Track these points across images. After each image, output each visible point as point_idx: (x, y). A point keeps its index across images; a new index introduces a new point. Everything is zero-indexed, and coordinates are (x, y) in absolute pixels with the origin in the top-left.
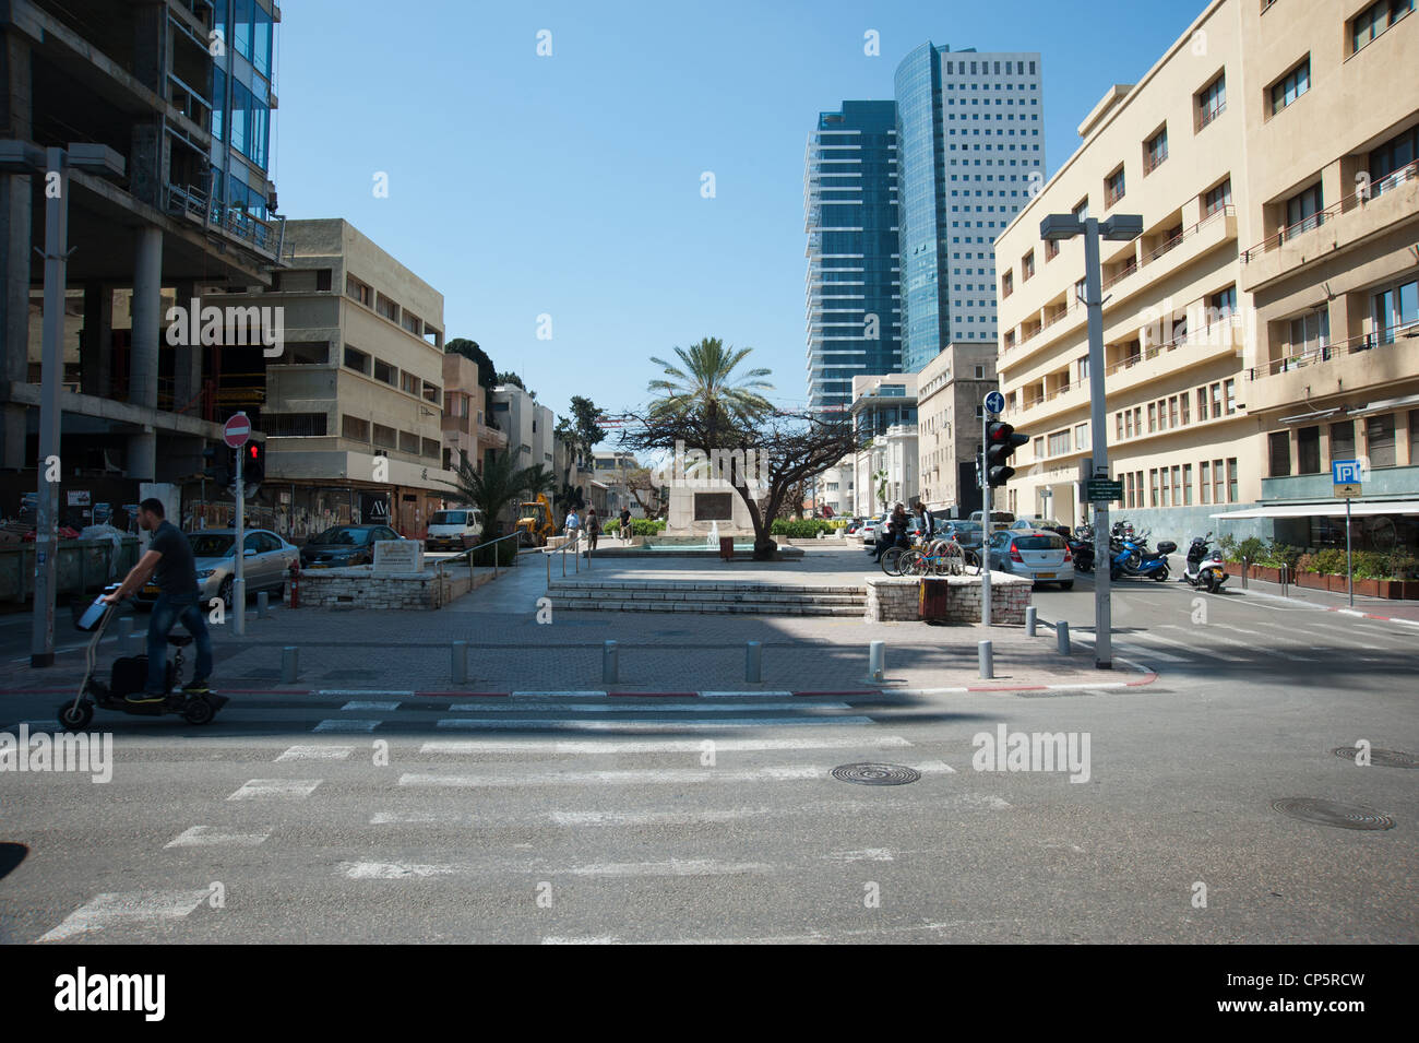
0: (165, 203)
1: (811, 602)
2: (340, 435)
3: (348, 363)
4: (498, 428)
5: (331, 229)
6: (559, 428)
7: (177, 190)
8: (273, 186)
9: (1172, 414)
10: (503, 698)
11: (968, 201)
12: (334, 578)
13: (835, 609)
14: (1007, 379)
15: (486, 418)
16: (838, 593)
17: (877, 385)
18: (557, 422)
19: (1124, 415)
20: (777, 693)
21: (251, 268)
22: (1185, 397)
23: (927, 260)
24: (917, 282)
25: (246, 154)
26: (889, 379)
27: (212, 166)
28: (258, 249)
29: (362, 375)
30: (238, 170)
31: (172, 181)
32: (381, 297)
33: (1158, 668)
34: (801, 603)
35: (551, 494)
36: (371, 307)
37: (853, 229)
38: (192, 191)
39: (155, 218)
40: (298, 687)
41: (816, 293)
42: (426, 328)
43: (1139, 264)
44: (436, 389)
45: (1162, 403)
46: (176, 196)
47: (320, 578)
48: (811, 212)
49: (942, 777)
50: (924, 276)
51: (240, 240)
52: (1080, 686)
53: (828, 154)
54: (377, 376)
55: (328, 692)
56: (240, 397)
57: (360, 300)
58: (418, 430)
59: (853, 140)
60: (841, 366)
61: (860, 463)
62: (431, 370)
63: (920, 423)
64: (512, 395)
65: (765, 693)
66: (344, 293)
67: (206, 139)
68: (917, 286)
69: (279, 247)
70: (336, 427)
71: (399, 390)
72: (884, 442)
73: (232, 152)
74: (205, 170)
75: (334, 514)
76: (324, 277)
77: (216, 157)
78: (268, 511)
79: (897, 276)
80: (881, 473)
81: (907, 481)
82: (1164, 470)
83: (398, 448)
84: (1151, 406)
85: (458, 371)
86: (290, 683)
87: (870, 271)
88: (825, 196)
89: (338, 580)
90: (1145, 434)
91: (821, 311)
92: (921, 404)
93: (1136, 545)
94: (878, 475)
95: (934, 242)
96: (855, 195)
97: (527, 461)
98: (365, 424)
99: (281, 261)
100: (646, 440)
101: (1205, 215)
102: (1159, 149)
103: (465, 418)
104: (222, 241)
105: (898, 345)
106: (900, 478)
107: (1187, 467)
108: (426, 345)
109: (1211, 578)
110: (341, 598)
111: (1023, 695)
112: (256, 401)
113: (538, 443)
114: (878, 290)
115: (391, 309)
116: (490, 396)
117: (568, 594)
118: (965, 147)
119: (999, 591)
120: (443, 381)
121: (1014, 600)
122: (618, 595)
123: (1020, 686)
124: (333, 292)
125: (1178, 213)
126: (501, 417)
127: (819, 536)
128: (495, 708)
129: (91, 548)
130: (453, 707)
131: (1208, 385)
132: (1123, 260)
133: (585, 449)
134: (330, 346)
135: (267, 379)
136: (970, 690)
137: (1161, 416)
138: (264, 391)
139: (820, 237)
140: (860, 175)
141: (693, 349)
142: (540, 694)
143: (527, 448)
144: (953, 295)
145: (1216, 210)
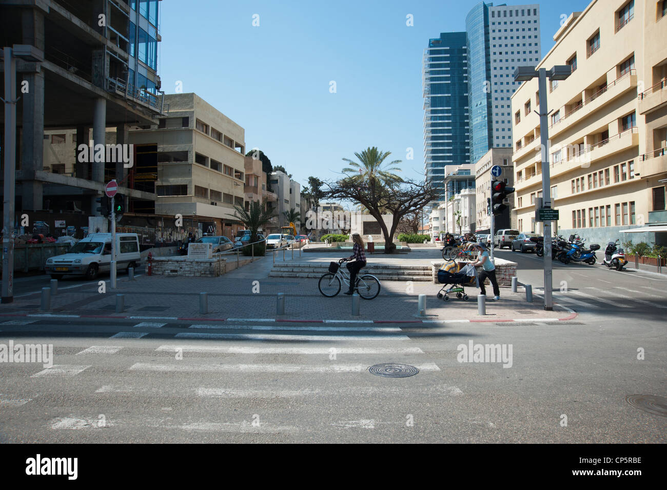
0: (107, 86)
1: (403, 274)
2: (193, 194)
3: (197, 161)
4: (273, 192)
5: (188, 98)
6: (303, 192)
7: (112, 80)
8: (160, 78)
9: (601, 180)
10: (222, 322)
11: (502, 80)
12: (168, 261)
13: (415, 277)
14: (518, 165)
15: (267, 187)
16: (418, 269)
17: (457, 170)
18: (302, 189)
19: (575, 181)
20: (365, 322)
21: (149, 116)
22: (607, 171)
23: (482, 109)
24: (477, 120)
25: (146, 64)
26: (462, 166)
27: (128, 68)
28: (151, 108)
29: (205, 167)
30: (142, 71)
31: (111, 77)
32: (213, 130)
33: (577, 309)
34: (398, 274)
35: (299, 223)
36: (209, 134)
37: (446, 95)
38: (119, 80)
39: (102, 93)
40: (122, 315)
41: (428, 126)
42: (236, 144)
43: (584, 104)
44: (242, 173)
45: (595, 174)
46: (111, 83)
47: (162, 261)
48: (425, 88)
49: (431, 373)
50: (481, 117)
51: (142, 103)
52: (532, 320)
53: (433, 59)
54: (212, 167)
55: (134, 317)
56: (145, 177)
57: (203, 131)
58: (233, 192)
59: (446, 52)
60: (441, 161)
61: (448, 207)
62: (239, 164)
63: (476, 187)
64: (279, 176)
65: (359, 321)
66: (195, 128)
67: (126, 55)
68: (477, 122)
69: (161, 106)
70: (191, 191)
71: (223, 174)
72: (459, 197)
73: (139, 62)
74: (125, 71)
75: (186, 232)
76: (185, 121)
77: (131, 64)
78: (152, 230)
79: (467, 117)
80: (458, 212)
81: (471, 216)
82: (596, 208)
83: (222, 201)
84: (590, 176)
85: (252, 165)
86: (120, 312)
87: (454, 116)
88: (432, 79)
89: (170, 262)
90: (586, 190)
91: (431, 135)
92: (477, 178)
93: (579, 246)
94: (457, 213)
95: (486, 100)
96: (446, 79)
97: (287, 208)
98: (206, 190)
99: (162, 113)
100: (330, 194)
101: (619, 76)
102: (595, 44)
103: (256, 187)
104: (134, 104)
105: (468, 151)
106: (467, 214)
107: (608, 207)
108: (236, 153)
109: (618, 263)
110: (172, 271)
111: (499, 325)
112: (153, 179)
113: (292, 199)
114: (458, 124)
115: (219, 135)
116: (269, 177)
117: (282, 269)
118: (501, 53)
119: (499, 269)
120: (245, 169)
121: (507, 274)
122: (307, 270)
123: (498, 319)
124: (190, 127)
125: (605, 76)
126: (274, 187)
127: (424, 242)
128: (213, 327)
129: (60, 247)
130: (192, 326)
131: (619, 164)
132: (576, 102)
133: (315, 201)
134: (189, 153)
135: (158, 169)
136: (471, 321)
137: (595, 181)
138: (157, 174)
139: (430, 100)
140: (449, 69)
141: (363, 153)
142: (241, 320)
143: (287, 201)
144: (495, 126)
145: (625, 73)
